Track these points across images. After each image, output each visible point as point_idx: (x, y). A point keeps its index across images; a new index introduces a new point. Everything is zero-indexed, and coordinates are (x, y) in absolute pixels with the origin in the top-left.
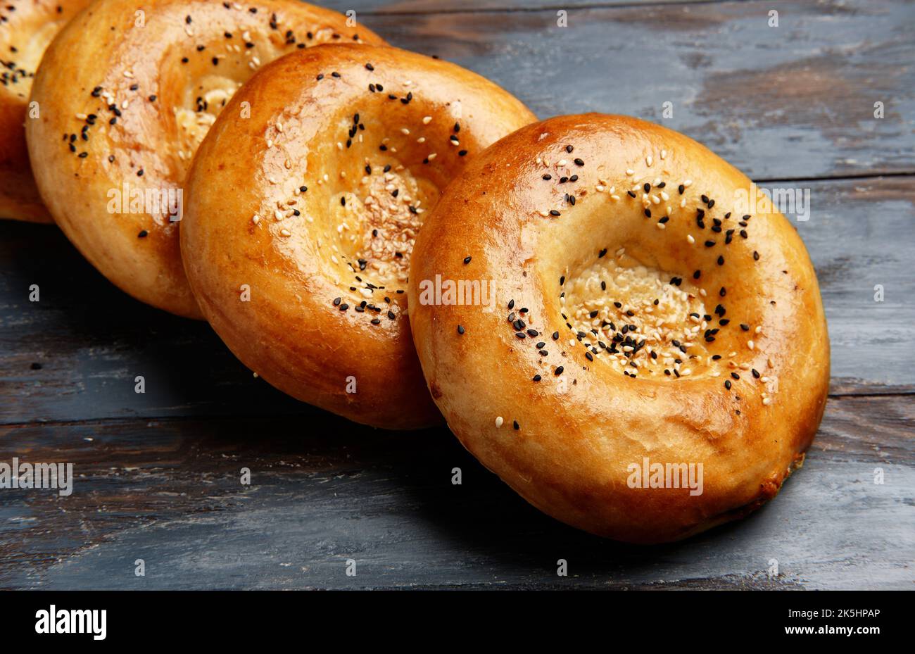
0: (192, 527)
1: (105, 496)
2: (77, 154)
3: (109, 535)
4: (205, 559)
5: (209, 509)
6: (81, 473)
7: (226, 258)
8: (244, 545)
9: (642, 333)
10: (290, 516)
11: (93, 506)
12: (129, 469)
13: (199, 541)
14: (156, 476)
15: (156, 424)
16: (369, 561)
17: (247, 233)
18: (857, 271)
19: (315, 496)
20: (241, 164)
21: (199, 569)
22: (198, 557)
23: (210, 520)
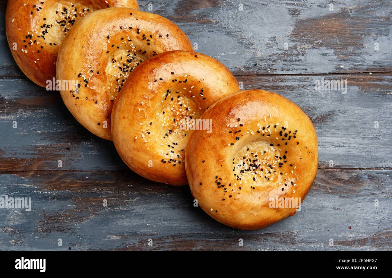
0: (121, 211)
1: (94, 199)
2: (75, 97)
3: (97, 212)
4: (125, 222)
5: (125, 205)
6: (86, 190)
7: (127, 148)
8: (136, 217)
9: (259, 162)
10: (150, 208)
11: (91, 202)
12: (100, 189)
13: (123, 216)
14: (109, 192)
15: (107, 173)
16: (173, 225)
17: (133, 142)
18: (335, 117)
19: (157, 201)
20: (130, 118)
21: (124, 225)
22: (123, 221)
23: (126, 209)
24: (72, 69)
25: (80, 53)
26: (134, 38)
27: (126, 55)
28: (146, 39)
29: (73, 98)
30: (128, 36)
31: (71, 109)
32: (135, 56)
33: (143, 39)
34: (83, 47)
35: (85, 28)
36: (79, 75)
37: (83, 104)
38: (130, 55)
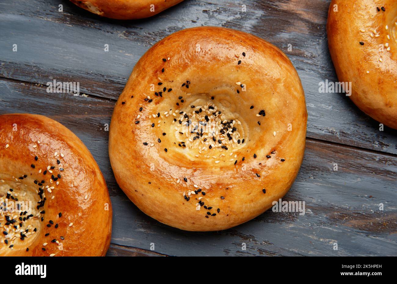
24: (175, 206)
25: (157, 190)
26: (157, 108)
27: (179, 125)
28: (163, 91)
29: (216, 216)
30: (152, 116)
31: (232, 224)
32: (184, 113)
33: (161, 96)
34: (150, 183)
35: (125, 172)
36: (187, 199)
37: (229, 205)
38: (180, 121)
